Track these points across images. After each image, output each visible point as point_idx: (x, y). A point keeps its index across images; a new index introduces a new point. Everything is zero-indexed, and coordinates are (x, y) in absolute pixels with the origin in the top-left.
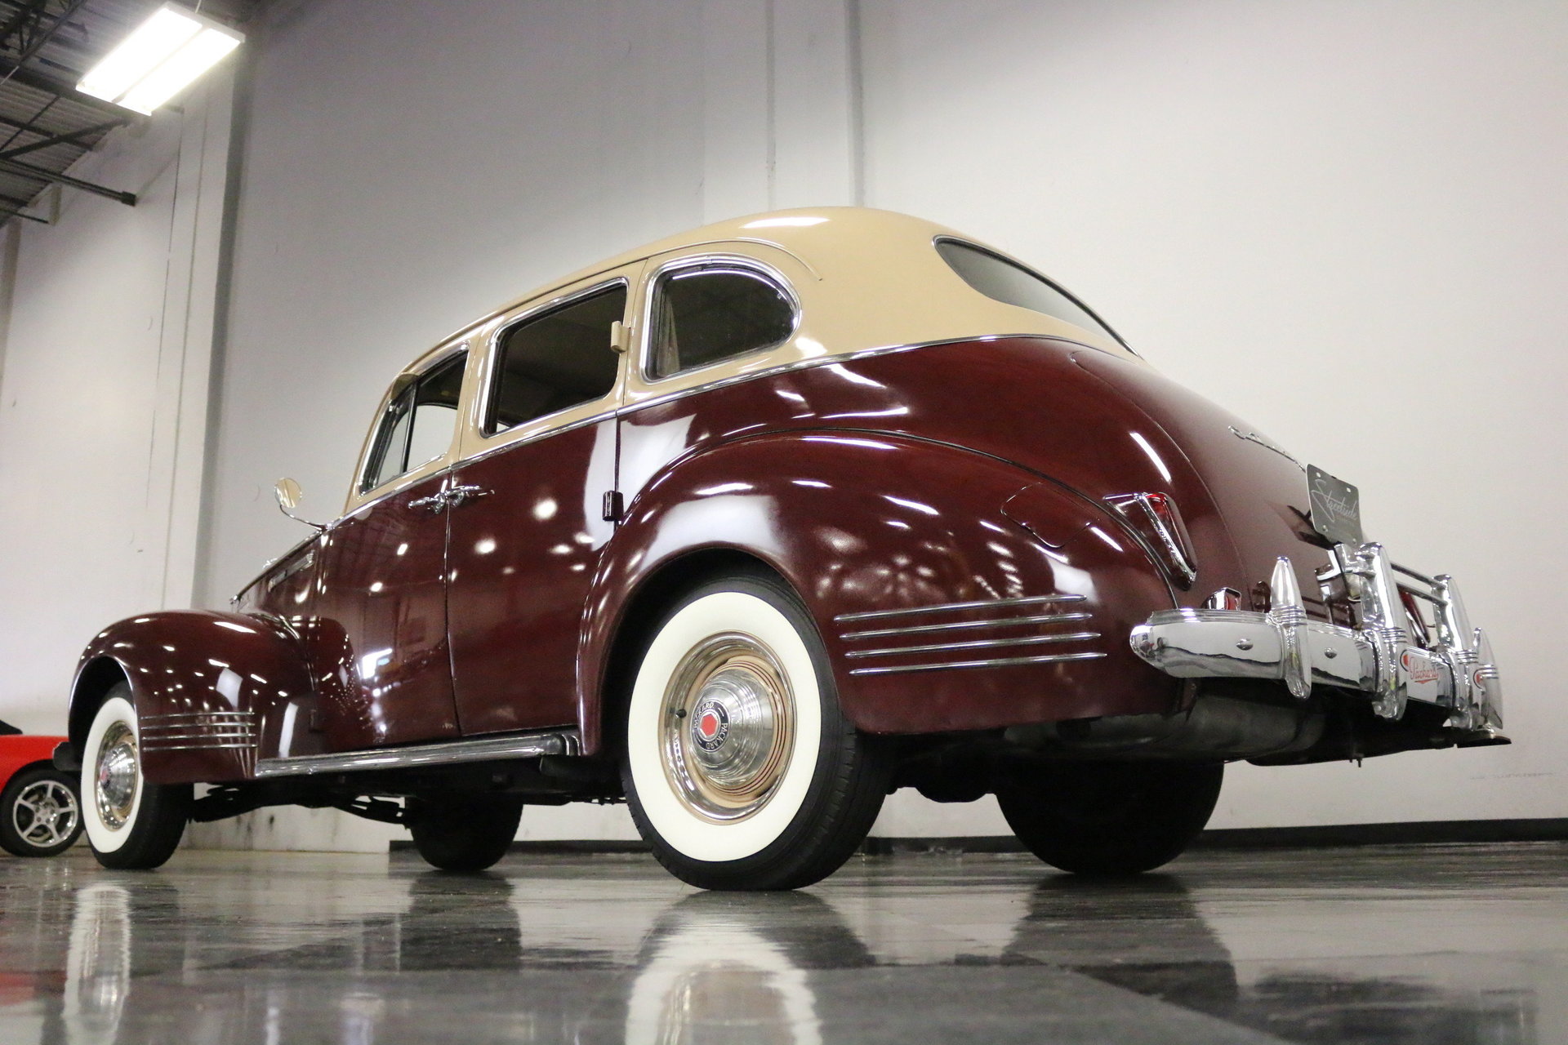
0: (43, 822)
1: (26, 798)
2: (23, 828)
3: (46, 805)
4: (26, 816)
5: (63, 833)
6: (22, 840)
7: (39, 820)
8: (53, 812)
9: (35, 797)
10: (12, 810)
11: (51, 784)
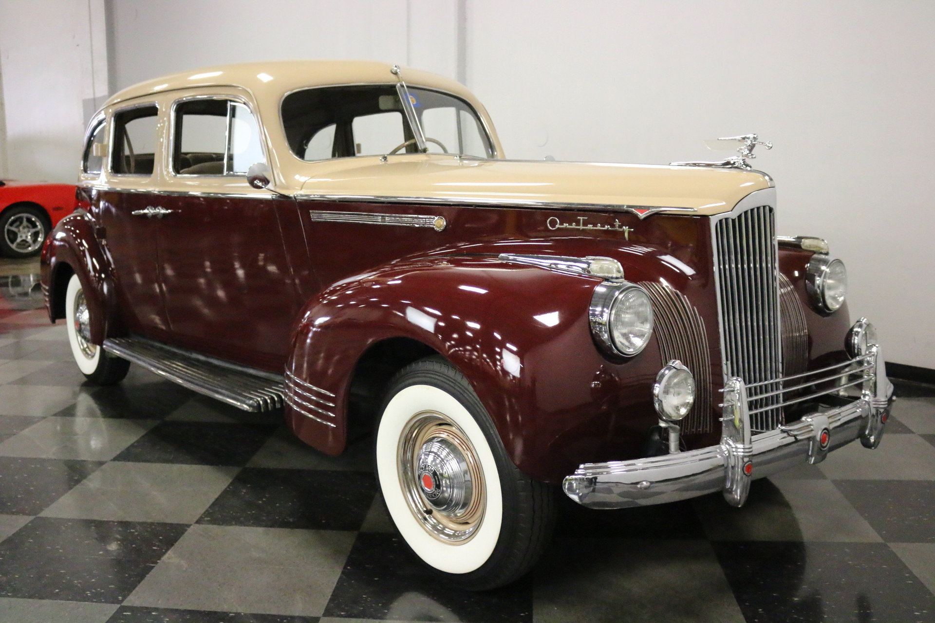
0: (24, 238)
1: (11, 224)
2: (12, 241)
3: (24, 228)
4: (13, 236)
5: (36, 244)
6: (13, 249)
7: (21, 237)
8: (29, 232)
9: (18, 223)
10: (4, 232)
11: (25, 215)
